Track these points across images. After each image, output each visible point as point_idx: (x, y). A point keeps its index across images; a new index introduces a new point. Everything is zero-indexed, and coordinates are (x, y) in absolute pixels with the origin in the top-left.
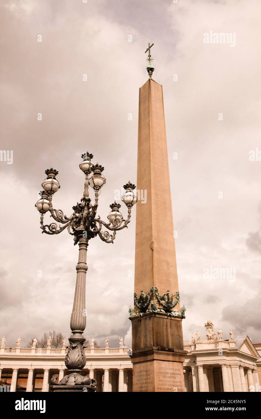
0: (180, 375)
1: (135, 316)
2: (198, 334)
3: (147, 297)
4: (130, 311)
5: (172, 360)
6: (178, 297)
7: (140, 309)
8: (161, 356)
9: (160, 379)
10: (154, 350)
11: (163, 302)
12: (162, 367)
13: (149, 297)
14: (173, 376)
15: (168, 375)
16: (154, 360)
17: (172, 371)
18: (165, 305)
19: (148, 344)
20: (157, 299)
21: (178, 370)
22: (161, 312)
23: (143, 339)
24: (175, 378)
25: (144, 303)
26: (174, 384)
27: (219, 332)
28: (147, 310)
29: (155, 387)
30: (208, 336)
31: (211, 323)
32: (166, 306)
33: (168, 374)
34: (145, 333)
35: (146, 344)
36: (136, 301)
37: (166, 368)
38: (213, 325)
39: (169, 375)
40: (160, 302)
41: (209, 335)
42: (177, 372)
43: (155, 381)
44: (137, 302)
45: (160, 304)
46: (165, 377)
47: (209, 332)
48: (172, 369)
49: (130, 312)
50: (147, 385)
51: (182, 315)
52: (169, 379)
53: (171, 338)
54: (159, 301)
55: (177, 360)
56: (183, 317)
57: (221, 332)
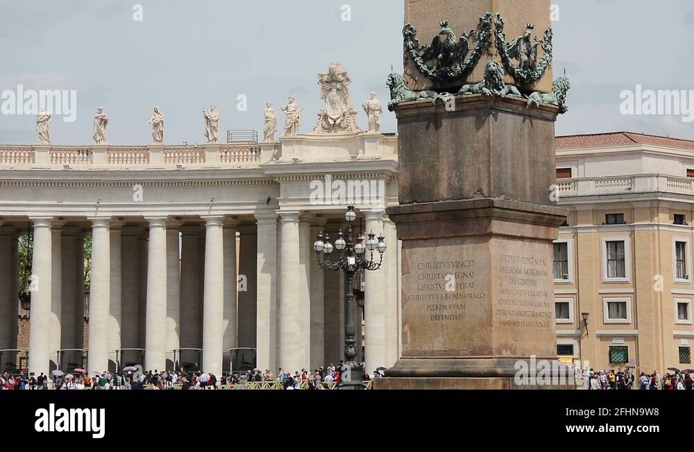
0: (546, 275)
1: (412, 100)
2: (291, 108)
3: (463, 45)
4: (393, 83)
5: (531, 236)
6: (549, 46)
7: (433, 79)
8: (507, 223)
9: (504, 287)
10: (494, 209)
11: (513, 62)
12: (508, 253)
13: (473, 46)
14: (531, 277)
15: (520, 276)
16: (491, 235)
17: (528, 266)
18: (521, 72)
19: (467, 188)
20: (501, 51)
21: (542, 262)
22: (511, 96)
23: (446, 172)
24: (534, 283)
25: (447, 62)
26: (532, 301)
27: (371, 107)
28: (466, 87)
29: (493, 308)
30: (326, 117)
31: (344, 75)
32: (522, 75)
33: (520, 272)
34: (456, 155)
35: (461, 189)
36: (414, 52)
37: (516, 259)
38: (348, 80)
39: (522, 276)
40: (508, 61)
41: (329, 114)
42: (538, 268)
43: (494, 293)
44: (418, 56)
45: (509, 70)
46: (513, 281)
47: (332, 103)
48: (528, 259)
49: (393, 85)
50: (460, 302)
51: (560, 105)
52: (522, 288)
53: (530, 171)
54: (505, 60)
55: (542, 236)
56: (562, 110)
57: (376, 105)
